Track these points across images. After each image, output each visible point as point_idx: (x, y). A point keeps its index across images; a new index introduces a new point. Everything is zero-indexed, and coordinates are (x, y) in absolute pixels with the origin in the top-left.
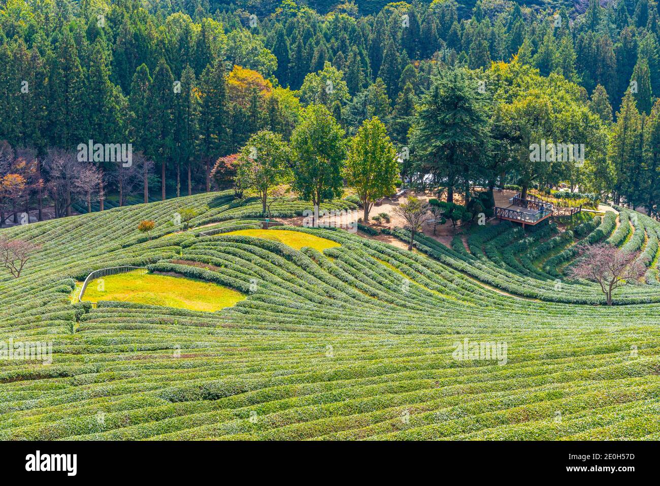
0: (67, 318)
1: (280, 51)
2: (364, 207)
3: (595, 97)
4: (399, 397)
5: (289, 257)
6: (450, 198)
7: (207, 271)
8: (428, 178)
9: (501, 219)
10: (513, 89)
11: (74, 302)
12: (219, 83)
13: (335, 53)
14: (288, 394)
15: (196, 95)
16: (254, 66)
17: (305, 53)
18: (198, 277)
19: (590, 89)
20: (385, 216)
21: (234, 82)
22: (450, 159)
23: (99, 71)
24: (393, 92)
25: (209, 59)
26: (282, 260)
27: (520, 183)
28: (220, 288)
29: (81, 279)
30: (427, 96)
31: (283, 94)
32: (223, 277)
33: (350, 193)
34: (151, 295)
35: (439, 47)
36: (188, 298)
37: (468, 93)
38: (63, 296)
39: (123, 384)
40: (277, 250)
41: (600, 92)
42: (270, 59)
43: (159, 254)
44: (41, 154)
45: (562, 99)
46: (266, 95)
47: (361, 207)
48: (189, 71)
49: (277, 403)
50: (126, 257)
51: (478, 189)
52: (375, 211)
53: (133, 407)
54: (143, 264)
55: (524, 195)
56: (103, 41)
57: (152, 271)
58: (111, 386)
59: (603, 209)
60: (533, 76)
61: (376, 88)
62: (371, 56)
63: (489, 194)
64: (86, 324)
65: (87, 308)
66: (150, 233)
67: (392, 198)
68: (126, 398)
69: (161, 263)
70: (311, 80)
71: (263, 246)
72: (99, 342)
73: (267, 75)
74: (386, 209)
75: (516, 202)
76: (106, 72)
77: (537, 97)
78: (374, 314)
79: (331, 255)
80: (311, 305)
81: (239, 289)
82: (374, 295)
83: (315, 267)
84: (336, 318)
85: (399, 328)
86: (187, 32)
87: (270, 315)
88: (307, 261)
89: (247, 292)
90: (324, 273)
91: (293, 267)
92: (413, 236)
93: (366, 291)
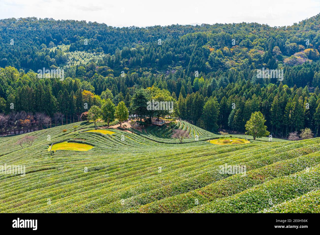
0: (49, 155)
1: (95, 86)
2: (120, 123)
3: (173, 95)
4: (146, 166)
5: (103, 136)
6: (141, 120)
7: (83, 141)
8: (135, 116)
9: (153, 124)
10: (155, 93)
11: (49, 151)
12: (80, 94)
13: (109, 86)
14: (117, 167)
15: (75, 97)
16: (89, 90)
17: (101, 86)
18: (81, 143)
19: (171, 93)
20: (125, 125)
21: (84, 94)
22: (141, 110)
23: (49, 92)
24: (124, 95)
25: (77, 89)
26: (102, 137)
27: (157, 116)
28: (87, 145)
29: (50, 145)
30: (134, 96)
31: (97, 97)
32: (88, 142)
33: (116, 120)
34: (70, 148)
35: (134, 84)
36: (79, 148)
37: (144, 95)
38: (46, 149)
39: (72, 169)
40: (100, 135)
41: (174, 93)
42: (93, 88)
43: (70, 137)
44: (34, 114)
45: (166, 95)
46: (93, 97)
47: (119, 123)
48: (72, 92)
49: (115, 170)
50: (61, 139)
51: (147, 118)
52: (123, 124)
53: (77, 174)
54: (66, 140)
55: (158, 118)
56: (49, 85)
57: (69, 142)
58: (69, 169)
59: (177, 121)
60: (159, 90)
61: (120, 94)
62: (118, 87)
63: (150, 119)
64: (54, 156)
65: (53, 152)
66: (66, 133)
67: (126, 121)
68: (75, 172)
69: (71, 140)
70: (103, 93)
71: (96, 134)
72: (60, 160)
73: (92, 92)
74: (126, 123)
75: (157, 120)
76: (51, 92)
77: (161, 95)
78: (126, 149)
79: (114, 135)
80: (111, 148)
81: (92, 145)
82: (125, 144)
83: (110, 138)
84: (117, 150)
85: (134, 152)
86: (71, 82)
87: (101, 151)
88: (108, 137)
89: (94, 146)
90: (112, 140)
91: (105, 139)
92: (133, 130)
93: (123, 144)
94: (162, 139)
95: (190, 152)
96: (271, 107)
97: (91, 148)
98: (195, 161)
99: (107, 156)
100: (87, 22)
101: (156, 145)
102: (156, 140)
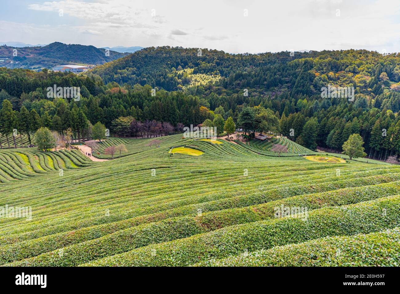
0: (168, 156)
1: (211, 103)
2: (228, 135)
3: (276, 114)
5: (213, 145)
6: (246, 134)
7: (196, 147)
8: (241, 130)
9: (256, 138)
10: (259, 111)
11: (169, 153)
12: (199, 110)
13: (222, 103)
15: (194, 112)
16: (205, 106)
17: (216, 103)
18: (194, 148)
19: (275, 112)
20: (232, 137)
21: (201, 109)
22: (246, 126)
23: (174, 107)
24: (234, 111)
25: (196, 104)
26: (211, 146)
27: (260, 131)
28: (199, 151)
29: (171, 148)
30: (241, 113)
31: (211, 112)
32: (199, 149)
33: (225, 132)
34: (185, 152)
35: (243, 103)
36: (192, 153)
37: (250, 112)
38: (167, 152)
39: (181, 169)
40: (210, 144)
41: (277, 112)
42: (209, 104)
43: (186, 143)
44: (162, 123)
45: (270, 114)
46: (208, 112)
47: (227, 135)
48: (192, 107)
49: (214, 174)
50: (180, 144)
51: (252, 132)
52: (230, 136)
54: (183, 146)
55: (261, 134)
56: (175, 101)
57: (185, 147)
59: (278, 137)
60: (264, 109)
61: (230, 111)
62: (229, 104)
63: (254, 133)
64: (172, 157)
65: (172, 154)
66: (184, 139)
67: (233, 133)
68: (182, 172)
69: (187, 145)
70: (217, 109)
71: (207, 143)
72: (175, 161)
73: (208, 108)
74: (233, 136)
75: (259, 135)
76: (176, 107)
77: (264, 113)
78: (230, 157)
79: (221, 145)
80: (217, 155)
81: (202, 151)
82: (230, 153)
83: (218, 147)
84: (223, 158)
85: (235, 160)
86: (192, 99)
87: (209, 157)
88: (216, 146)
89: (204, 152)
90: (220, 148)
91: (213, 147)
92: (237, 141)
93: (228, 152)
94: (263, 151)
95: (282, 166)
96: (371, 130)
97: (201, 153)
98: (280, 175)
99: (212, 161)
100: (209, 50)
101: (256, 156)
102: (257, 152)
